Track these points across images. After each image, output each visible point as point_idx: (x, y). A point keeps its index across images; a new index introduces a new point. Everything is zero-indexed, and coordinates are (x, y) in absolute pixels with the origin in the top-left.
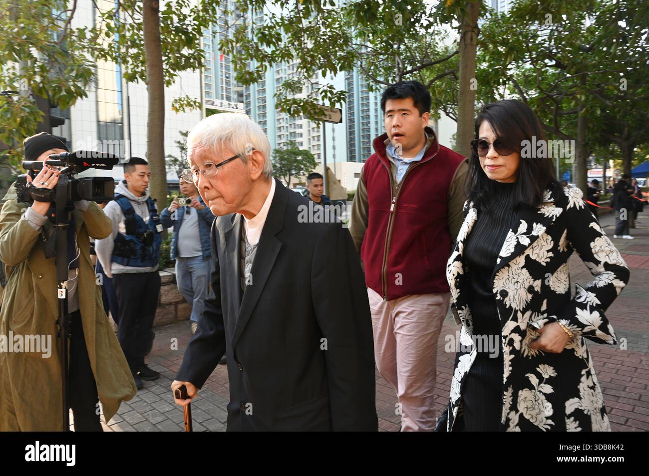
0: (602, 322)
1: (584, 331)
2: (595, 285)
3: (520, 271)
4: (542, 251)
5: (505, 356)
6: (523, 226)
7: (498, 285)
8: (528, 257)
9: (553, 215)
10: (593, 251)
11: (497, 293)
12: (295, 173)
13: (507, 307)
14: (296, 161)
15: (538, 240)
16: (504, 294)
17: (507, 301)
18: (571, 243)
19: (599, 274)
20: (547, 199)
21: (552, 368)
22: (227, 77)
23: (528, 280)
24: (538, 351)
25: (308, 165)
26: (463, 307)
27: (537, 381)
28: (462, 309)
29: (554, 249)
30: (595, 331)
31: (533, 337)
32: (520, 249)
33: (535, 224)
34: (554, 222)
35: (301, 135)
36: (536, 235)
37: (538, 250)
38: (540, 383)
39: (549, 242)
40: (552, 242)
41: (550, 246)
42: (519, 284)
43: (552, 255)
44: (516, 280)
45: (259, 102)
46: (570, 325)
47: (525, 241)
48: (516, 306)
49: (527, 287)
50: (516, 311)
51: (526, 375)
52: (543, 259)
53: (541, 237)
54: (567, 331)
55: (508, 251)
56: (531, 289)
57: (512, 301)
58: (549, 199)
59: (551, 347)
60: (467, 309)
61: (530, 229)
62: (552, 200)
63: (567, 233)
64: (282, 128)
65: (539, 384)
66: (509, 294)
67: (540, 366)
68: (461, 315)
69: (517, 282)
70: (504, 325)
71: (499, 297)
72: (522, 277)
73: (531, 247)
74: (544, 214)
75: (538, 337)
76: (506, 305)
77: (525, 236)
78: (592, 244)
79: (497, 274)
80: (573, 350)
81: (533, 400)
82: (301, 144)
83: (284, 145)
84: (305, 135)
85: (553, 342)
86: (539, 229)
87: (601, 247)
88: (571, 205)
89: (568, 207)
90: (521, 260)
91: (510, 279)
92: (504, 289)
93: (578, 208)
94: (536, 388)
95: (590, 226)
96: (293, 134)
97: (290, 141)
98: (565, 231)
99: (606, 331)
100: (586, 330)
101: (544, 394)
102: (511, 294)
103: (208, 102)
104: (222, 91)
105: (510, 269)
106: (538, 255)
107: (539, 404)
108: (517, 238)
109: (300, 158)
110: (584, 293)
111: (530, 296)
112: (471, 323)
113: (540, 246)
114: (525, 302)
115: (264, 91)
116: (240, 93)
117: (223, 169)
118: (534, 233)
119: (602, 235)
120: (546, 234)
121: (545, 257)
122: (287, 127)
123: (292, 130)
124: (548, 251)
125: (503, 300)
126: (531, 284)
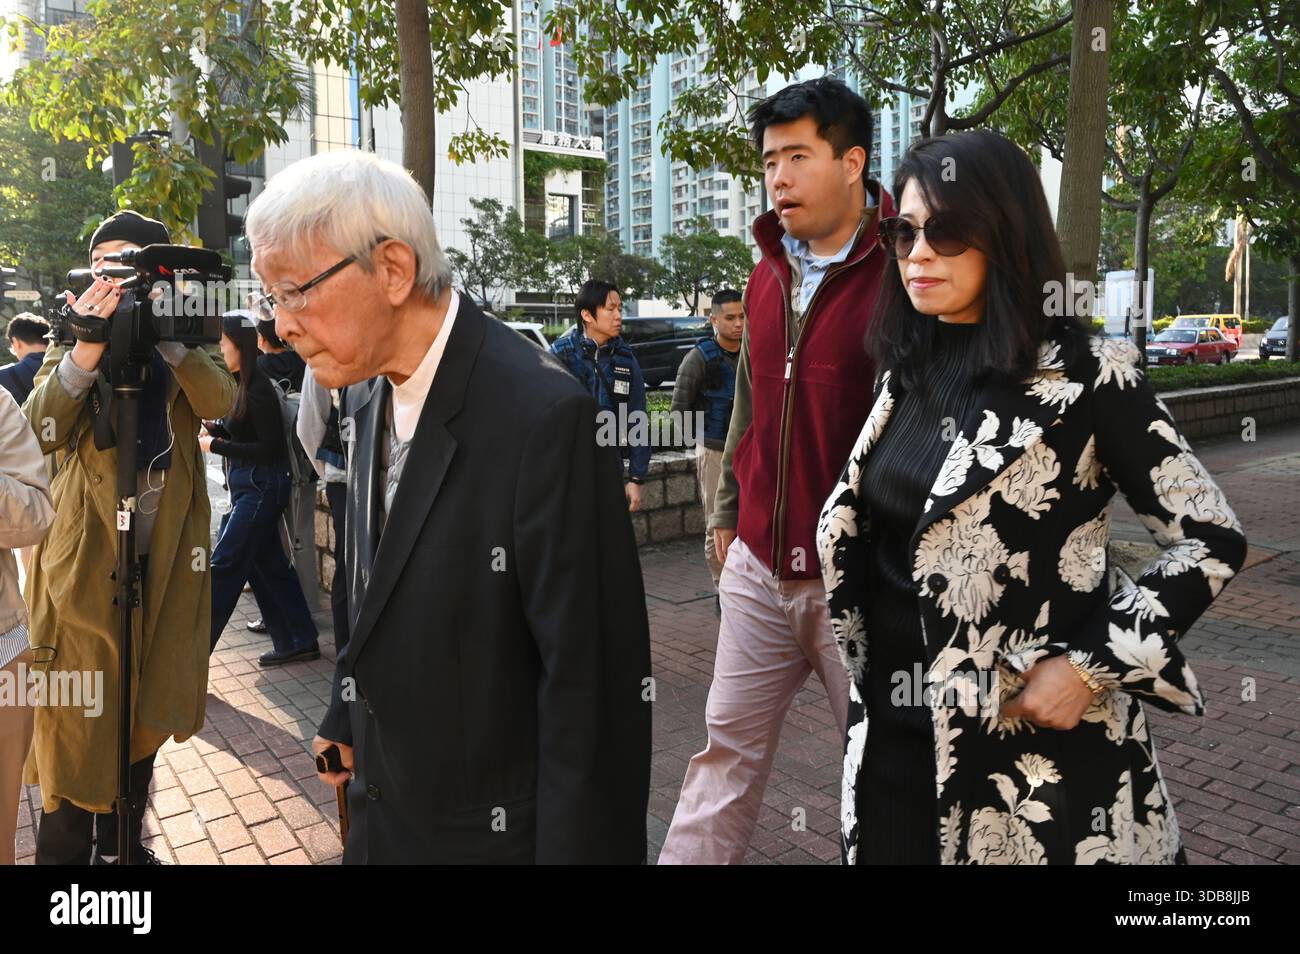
0: (1168, 660)
1: (1126, 680)
2: (1159, 571)
3: (977, 531)
4: (1032, 486)
5: (938, 731)
6: (990, 425)
7: (926, 561)
8: (997, 499)
9: (1060, 401)
10: (1157, 488)
11: (921, 581)
12: (708, 287)
13: (945, 614)
14: (712, 260)
15: (1024, 457)
16: (939, 583)
17: (946, 602)
18: (1105, 470)
19: (1169, 545)
20: (1047, 363)
21: (1050, 764)
22: (570, 83)
23: (997, 553)
24: (1021, 722)
25: (737, 269)
26: (846, 612)
27: (1016, 791)
28: (842, 617)
29: (1063, 482)
30: (1151, 681)
31: (1009, 688)
32: (978, 478)
33: (1016, 421)
34: (1061, 416)
35: (725, 204)
36: (1018, 445)
37: (1023, 481)
38: (1021, 797)
39: (1049, 463)
40: (1058, 465)
41: (1053, 474)
42: (975, 561)
43: (1057, 496)
44: (967, 551)
45: (635, 134)
46: (1092, 664)
47: (992, 459)
48: (966, 614)
49: (992, 568)
50: (965, 626)
51: (991, 777)
52: (1033, 505)
53: (1031, 452)
54: (1085, 679)
55: (951, 483)
56: (1001, 574)
57: (956, 601)
58: (1053, 363)
59: (1049, 713)
60: (856, 617)
61: (1005, 432)
62: (1060, 364)
63: (1096, 445)
64: (684, 189)
65: (1019, 801)
66: (951, 585)
67: (1023, 757)
68: (838, 629)
69: (970, 556)
70: (934, 658)
71: (925, 591)
72: (982, 544)
73: (1005, 473)
74: (1039, 399)
75: (1022, 689)
76: (941, 610)
77: (992, 448)
78: (1154, 473)
79: (925, 536)
80: (1103, 726)
81: (1004, 835)
82: (725, 223)
83: (687, 227)
84: (734, 204)
85: (1054, 702)
86: (1027, 433)
87: (1176, 480)
88: (1104, 377)
89: (1098, 382)
90: (981, 505)
91: (954, 548)
92: (938, 571)
93: (1121, 385)
94: (1012, 810)
95: (1150, 429)
96: (708, 202)
97: (700, 217)
98: (1091, 440)
99: (1179, 683)
100: (1131, 677)
101: (1030, 824)
102: (954, 584)
103: (528, 137)
104: (559, 113)
105: (955, 525)
106: (1022, 495)
107: (1015, 844)
108: (974, 453)
109: (719, 254)
110: (1130, 589)
111: (999, 590)
112: (860, 649)
113: (1028, 473)
114: (986, 603)
115: (647, 109)
116: (597, 115)
117: (319, 293)
118: (1014, 442)
119: (1180, 451)
120: (1043, 446)
121: (1038, 500)
122: (694, 187)
123: (705, 194)
124: (1047, 486)
125: (936, 598)
126: (1003, 561)
